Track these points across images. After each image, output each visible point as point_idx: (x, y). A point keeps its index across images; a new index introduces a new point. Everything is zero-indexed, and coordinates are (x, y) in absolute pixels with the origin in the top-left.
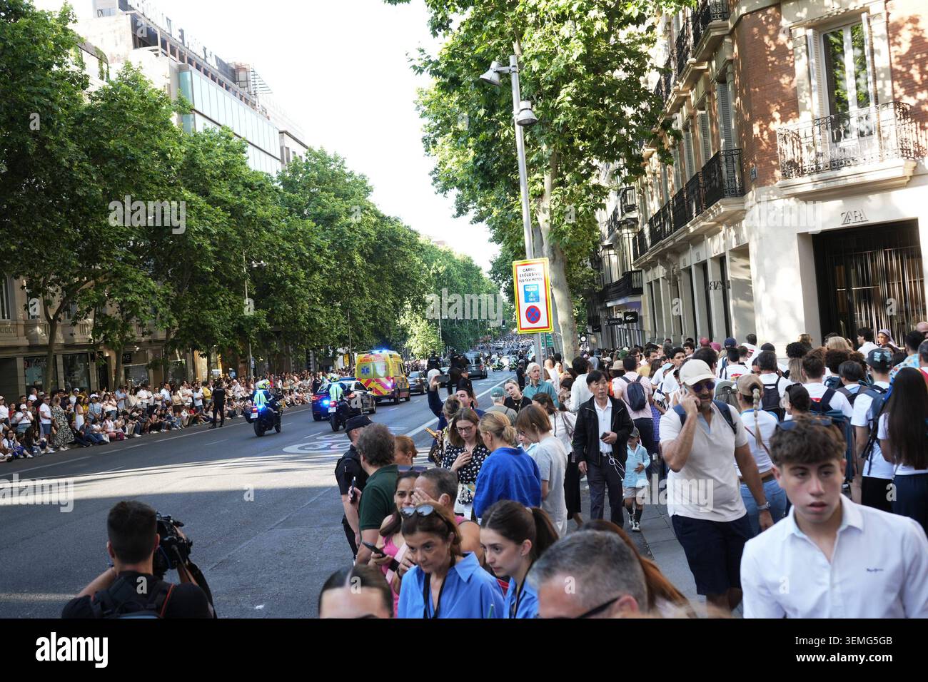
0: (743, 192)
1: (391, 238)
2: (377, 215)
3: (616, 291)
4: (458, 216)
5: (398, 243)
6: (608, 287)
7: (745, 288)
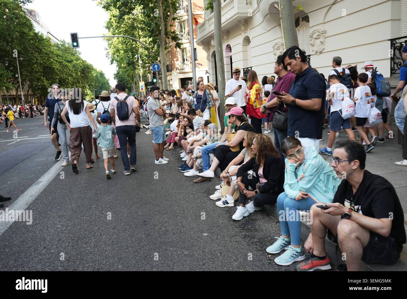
0: (171, 71)
1: (87, 67)
2: (82, 61)
3: (150, 84)
4: (111, 64)
5: (89, 69)
6: (148, 83)
7: (172, 85)
